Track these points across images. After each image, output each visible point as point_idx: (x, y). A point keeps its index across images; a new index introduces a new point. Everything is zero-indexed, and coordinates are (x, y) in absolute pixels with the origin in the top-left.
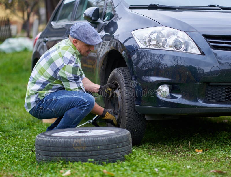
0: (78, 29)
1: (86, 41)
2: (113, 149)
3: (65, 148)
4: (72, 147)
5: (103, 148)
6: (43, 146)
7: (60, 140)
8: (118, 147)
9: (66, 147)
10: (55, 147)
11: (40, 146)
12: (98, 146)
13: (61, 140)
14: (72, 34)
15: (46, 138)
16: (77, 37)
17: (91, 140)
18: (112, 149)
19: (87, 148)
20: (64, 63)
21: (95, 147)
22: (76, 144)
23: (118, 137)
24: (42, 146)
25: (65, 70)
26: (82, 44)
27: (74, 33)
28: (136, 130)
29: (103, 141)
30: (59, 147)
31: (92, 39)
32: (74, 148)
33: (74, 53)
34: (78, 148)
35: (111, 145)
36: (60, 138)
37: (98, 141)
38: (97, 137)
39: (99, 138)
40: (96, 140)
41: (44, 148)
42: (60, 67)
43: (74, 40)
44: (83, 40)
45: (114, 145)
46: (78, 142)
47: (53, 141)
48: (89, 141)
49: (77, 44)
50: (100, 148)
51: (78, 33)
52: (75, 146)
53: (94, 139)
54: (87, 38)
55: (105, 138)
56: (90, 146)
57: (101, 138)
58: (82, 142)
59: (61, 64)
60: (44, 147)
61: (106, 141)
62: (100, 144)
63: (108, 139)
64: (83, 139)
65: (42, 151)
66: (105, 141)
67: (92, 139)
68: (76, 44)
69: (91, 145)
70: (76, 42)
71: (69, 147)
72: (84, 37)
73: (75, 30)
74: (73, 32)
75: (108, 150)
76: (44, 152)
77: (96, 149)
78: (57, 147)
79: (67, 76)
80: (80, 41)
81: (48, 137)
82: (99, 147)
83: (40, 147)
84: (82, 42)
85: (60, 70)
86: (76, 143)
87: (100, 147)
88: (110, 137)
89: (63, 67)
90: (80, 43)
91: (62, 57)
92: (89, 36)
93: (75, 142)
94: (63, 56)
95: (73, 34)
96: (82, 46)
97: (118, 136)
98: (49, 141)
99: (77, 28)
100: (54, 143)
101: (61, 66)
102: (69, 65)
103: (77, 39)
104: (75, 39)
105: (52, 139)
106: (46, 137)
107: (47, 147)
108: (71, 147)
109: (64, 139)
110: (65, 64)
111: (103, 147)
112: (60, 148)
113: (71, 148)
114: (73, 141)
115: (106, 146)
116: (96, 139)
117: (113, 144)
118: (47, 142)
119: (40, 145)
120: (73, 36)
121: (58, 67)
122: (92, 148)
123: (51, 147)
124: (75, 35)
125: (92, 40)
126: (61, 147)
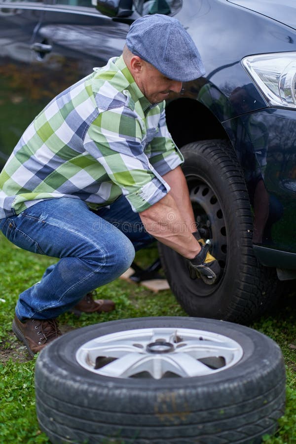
0: (148, 33)
1: (163, 66)
2: (255, 411)
3: (132, 416)
4: (153, 414)
5: (233, 411)
6: (67, 402)
7: (117, 392)
8: (266, 402)
9: (136, 414)
10: (103, 410)
11: (56, 400)
12: (220, 407)
13: (120, 394)
14: (131, 43)
15: (75, 381)
16: (144, 54)
17: (203, 393)
18: (254, 409)
19: (192, 414)
20: (97, 108)
21: (213, 411)
22: (164, 406)
23: (266, 376)
24: (63, 401)
25: (100, 126)
26: (151, 74)
27: (136, 41)
28: (264, 293)
29: (232, 392)
30: (115, 412)
31: (182, 64)
32: (157, 415)
33: (126, 89)
34: (168, 416)
35: (250, 401)
36: (117, 388)
37: (220, 394)
38: (217, 384)
39: (222, 387)
40: (214, 393)
41: (69, 407)
42: (88, 119)
43: (134, 59)
44: (156, 64)
45: (258, 398)
46: (168, 400)
47: (95, 394)
48: (197, 395)
49: (139, 70)
50: (225, 414)
51: (146, 42)
52: (161, 412)
53: (211, 390)
54: (167, 60)
55: (236, 384)
56: (201, 410)
57: (226, 385)
58: (179, 401)
59: (91, 112)
60: (70, 405)
61: (241, 392)
62: (225, 404)
63: (244, 385)
64: (181, 392)
65: (62, 414)
66: (237, 393)
67: (205, 389)
68: (137, 70)
69: (204, 408)
70: (137, 65)
71: (144, 414)
72: (161, 55)
73: (140, 33)
74: (135, 37)
75: (244, 416)
76: (70, 417)
77: (216, 417)
78: (109, 411)
79: (109, 141)
80: (147, 64)
81: (78, 378)
82: (222, 411)
83: (57, 403)
84: (155, 68)
85: (88, 127)
86: (164, 402)
87: (225, 410)
88: (249, 380)
89: (96, 118)
90: (147, 70)
91: (93, 96)
92: (175, 55)
93: (159, 400)
94: (95, 94)
95: (134, 42)
96: (152, 77)
97: (265, 372)
98: (85, 393)
99: (148, 28)
100: (101, 398)
101: (91, 115)
102: (112, 110)
103: (142, 58)
104: (136, 57)
105: (94, 389)
106: (74, 376)
107: (79, 408)
108: (149, 414)
109: (128, 388)
110: (100, 111)
111: (232, 409)
112: (119, 414)
113: (149, 416)
114: (155, 398)
115: (240, 405)
116: (216, 389)
117: (256, 397)
118: (78, 393)
119: (57, 398)
120: (134, 47)
121: (84, 119)
122: (204, 414)
123: (91, 408)
124: (138, 47)
125: (180, 68)
126: (122, 412)
